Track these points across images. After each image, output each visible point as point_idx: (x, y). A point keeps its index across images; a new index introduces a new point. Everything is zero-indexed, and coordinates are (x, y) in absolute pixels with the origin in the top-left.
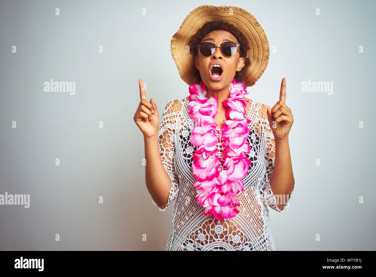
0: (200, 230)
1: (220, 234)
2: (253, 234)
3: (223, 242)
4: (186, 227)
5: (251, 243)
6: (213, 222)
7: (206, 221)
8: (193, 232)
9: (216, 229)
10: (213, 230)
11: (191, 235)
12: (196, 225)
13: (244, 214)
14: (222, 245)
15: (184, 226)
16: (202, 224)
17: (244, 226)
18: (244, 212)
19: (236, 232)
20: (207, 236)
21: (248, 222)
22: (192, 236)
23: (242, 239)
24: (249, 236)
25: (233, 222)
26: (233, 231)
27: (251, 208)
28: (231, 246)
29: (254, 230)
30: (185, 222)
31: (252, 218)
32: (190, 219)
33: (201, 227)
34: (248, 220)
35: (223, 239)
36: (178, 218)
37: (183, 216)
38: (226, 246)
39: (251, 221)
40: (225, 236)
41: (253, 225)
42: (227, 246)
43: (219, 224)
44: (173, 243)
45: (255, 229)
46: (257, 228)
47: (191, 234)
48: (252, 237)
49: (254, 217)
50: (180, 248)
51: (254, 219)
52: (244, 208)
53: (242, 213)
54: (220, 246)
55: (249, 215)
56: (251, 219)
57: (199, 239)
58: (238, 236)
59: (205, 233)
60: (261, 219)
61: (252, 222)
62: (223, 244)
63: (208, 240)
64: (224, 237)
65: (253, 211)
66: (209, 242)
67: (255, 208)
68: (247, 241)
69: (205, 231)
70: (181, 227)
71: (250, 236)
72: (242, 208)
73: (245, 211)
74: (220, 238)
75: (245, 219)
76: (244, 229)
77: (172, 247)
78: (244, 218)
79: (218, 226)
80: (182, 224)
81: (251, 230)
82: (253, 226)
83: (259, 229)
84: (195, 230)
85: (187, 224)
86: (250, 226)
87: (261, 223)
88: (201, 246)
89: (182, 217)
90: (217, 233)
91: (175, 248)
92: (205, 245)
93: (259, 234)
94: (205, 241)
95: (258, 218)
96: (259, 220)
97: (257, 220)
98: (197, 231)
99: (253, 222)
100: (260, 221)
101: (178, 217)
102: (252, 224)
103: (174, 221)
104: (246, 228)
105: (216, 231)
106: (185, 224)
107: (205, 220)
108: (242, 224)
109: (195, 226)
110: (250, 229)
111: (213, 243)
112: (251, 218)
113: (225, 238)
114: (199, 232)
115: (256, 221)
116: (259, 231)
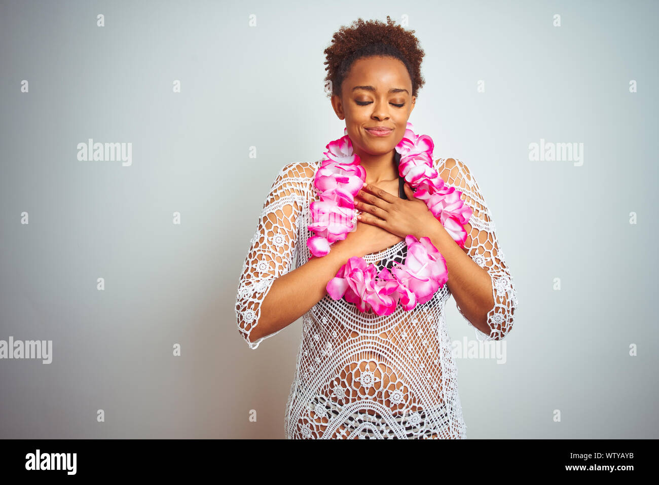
0: (337, 379)
1: (369, 387)
2: (425, 391)
3: (374, 402)
4: (316, 376)
5: (422, 406)
6: (358, 367)
7: (347, 364)
8: (326, 384)
9: (362, 379)
10: (357, 380)
11: (323, 389)
12: (331, 372)
13: (410, 355)
14: (372, 407)
15: (314, 374)
16: (340, 369)
17: (410, 375)
18: (410, 350)
19: (396, 383)
20: (348, 389)
21: (417, 370)
22: (325, 391)
23: (406, 398)
24: (419, 395)
25: (390, 366)
26: (391, 383)
27: (422, 345)
28: (387, 409)
29: (426, 385)
30: (315, 367)
31: (424, 362)
32: (322, 362)
33: (339, 376)
34: (417, 365)
35: (374, 396)
36: (305, 362)
37: (313, 357)
38: (379, 408)
39: (422, 368)
40: (378, 391)
41: (424, 375)
42: (381, 409)
43: (368, 370)
44: (294, 403)
45: (428, 381)
46: (432, 381)
47: (323, 387)
48: (424, 396)
49: (427, 361)
50: (305, 410)
51: (427, 365)
52: (410, 345)
53: (407, 352)
54: (369, 408)
55: (418, 356)
56: (422, 364)
57: (334, 396)
58: (399, 392)
59: (344, 385)
60: (438, 366)
61: (424, 369)
62: (375, 406)
63: (349, 396)
64: (376, 393)
65: (426, 351)
66: (350, 401)
67: (430, 346)
68: (414, 402)
69: (344, 382)
70: (309, 376)
71: (421, 395)
72: (407, 344)
73: (412, 349)
74: (368, 394)
75: (411, 363)
76: (409, 380)
77: (292, 410)
78: (410, 361)
79: (366, 373)
80: (311, 371)
81: (421, 384)
82: (425, 377)
83: (435, 383)
84: (330, 381)
85: (317, 371)
86: (421, 376)
87: (437, 372)
88: (339, 407)
89: (311, 359)
90: (365, 386)
91: (297, 411)
92: (345, 405)
93: (434, 391)
94: (345, 398)
95: (433, 363)
96: (435, 366)
97: (431, 367)
98: (332, 381)
99: (426, 369)
100: (436, 369)
101: (305, 360)
102: (423, 373)
103: (298, 366)
104: (413, 379)
105: (362, 383)
106: (314, 372)
107: (345, 363)
108: (407, 371)
109: (329, 374)
110: (420, 382)
111: (357, 401)
112: (422, 362)
113: (377, 395)
114: (335, 383)
115: (429, 368)
116: (435, 386)
